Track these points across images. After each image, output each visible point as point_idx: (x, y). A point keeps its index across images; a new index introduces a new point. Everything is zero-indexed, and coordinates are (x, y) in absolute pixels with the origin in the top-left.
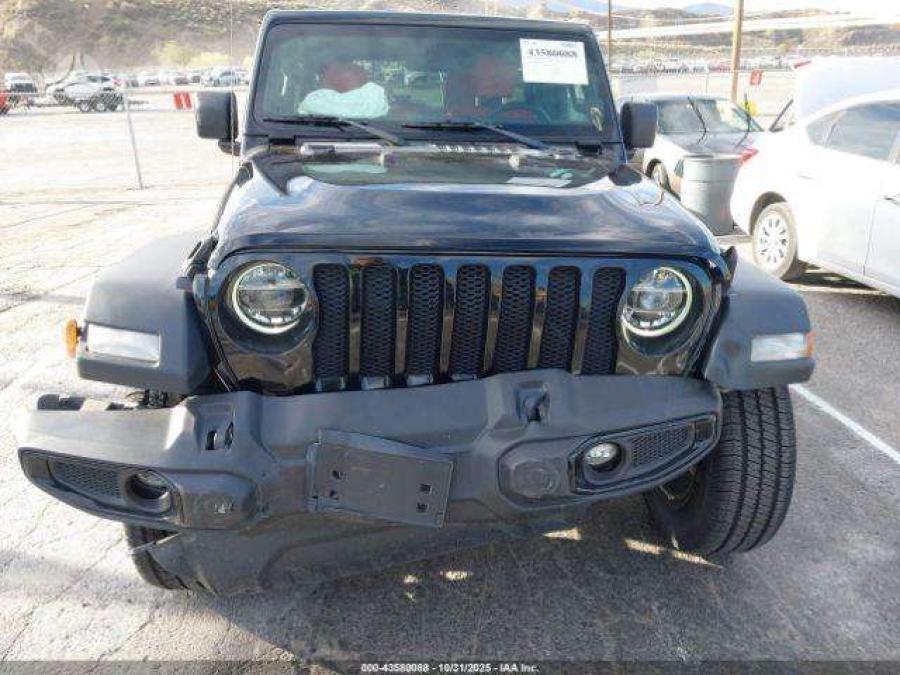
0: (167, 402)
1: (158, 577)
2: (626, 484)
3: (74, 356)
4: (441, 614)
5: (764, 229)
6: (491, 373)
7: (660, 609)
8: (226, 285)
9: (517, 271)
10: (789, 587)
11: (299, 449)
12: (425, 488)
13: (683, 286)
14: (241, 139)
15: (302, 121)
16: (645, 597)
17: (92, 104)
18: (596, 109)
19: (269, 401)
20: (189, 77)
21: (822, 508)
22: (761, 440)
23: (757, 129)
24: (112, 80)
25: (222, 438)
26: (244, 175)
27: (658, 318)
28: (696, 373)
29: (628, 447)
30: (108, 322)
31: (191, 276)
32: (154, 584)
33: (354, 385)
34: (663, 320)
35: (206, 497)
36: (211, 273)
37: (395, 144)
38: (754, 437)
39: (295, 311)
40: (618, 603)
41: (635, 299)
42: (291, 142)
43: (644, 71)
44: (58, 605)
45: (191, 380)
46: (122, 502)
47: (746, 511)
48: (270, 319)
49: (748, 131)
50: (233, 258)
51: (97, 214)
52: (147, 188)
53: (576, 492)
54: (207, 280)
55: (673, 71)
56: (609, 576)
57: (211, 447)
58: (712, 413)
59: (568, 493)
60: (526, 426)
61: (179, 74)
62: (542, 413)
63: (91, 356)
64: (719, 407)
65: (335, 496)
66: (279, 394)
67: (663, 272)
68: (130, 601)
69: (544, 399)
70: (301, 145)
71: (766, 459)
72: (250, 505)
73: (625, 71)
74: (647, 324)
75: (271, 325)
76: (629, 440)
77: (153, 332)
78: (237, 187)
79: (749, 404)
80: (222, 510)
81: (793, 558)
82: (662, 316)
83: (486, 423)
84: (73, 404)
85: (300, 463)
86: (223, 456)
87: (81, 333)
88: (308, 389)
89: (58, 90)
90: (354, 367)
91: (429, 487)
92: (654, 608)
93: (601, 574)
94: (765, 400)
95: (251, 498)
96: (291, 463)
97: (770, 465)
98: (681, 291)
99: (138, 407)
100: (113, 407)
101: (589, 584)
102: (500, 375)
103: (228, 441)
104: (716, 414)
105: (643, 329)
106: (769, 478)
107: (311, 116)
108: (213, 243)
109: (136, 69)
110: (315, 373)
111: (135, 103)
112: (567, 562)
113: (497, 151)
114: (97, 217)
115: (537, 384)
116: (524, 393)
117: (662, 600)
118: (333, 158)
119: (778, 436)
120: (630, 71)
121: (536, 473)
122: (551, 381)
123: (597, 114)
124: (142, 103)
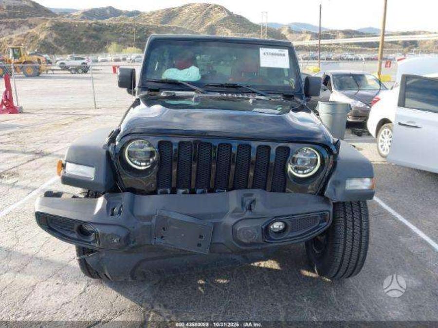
0: (96, 196)
1: (89, 272)
2: (288, 240)
3: (60, 175)
4: (209, 296)
5: (382, 135)
6: (232, 189)
7: (307, 300)
8: (123, 148)
9: (244, 146)
10: (368, 295)
11: (149, 218)
12: (201, 237)
13: (317, 156)
14: (136, 89)
15: (163, 82)
16: (301, 295)
17: (76, 70)
18: (293, 80)
19: (138, 197)
20: (121, 58)
21: (390, 262)
22: (353, 226)
23: (385, 88)
24: (86, 59)
25: (117, 211)
26: (136, 103)
27: (306, 169)
28: (321, 193)
29: (289, 223)
30: (74, 162)
31: (109, 144)
32: (87, 275)
33: (174, 192)
34: (308, 171)
35: (109, 235)
36: (117, 143)
37: (202, 93)
38: (349, 224)
39: (151, 160)
40: (289, 297)
41: (295, 161)
42: (158, 90)
43: (337, 59)
44: (47, 283)
45: (106, 186)
46: (75, 236)
47: (346, 257)
48: (140, 163)
49: (380, 89)
50: (126, 137)
51: (75, 120)
52: (98, 108)
53: (265, 242)
54: (115, 146)
55: (351, 60)
56: (287, 286)
57: (112, 214)
58: (328, 211)
59: (261, 242)
60: (245, 213)
61: (117, 56)
62: (252, 208)
63: (66, 175)
64: (331, 209)
65: (163, 238)
66: (143, 194)
67: (308, 150)
68: (77, 283)
69: (254, 201)
70: (162, 92)
71: (355, 234)
72: (127, 239)
73: (327, 59)
74: (301, 172)
75: (140, 166)
76: (290, 220)
77: (92, 166)
78: (132, 108)
79: (348, 209)
80: (115, 241)
81: (373, 283)
82: (308, 169)
83: (228, 211)
84: (58, 195)
85: (149, 223)
86: (117, 218)
87: (64, 166)
88: (155, 193)
89: (62, 63)
90: (174, 184)
91: (203, 236)
92: (305, 300)
93: (283, 285)
94: (356, 208)
95: (128, 237)
96: (146, 223)
97: (357, 237)
98: (315, 158)
99: (85, 197)
100: (74, 197)
101: (277, 288)
102: (235, 191)
103: (120, 212)
104: (329, 211)
105: (299, 174)
106: (357, 243)
107: (166, 80)
108: (118, 131)
109: (98, 55)
110: (158, 186)
111: (95, 70)
112: (268, 278)
113: (246, 96)
114: (75, 121)
115: (251, 195)
116: (245, 199)
117: (309, 297)
118: (175, 98)
119: (361, 224)
120: (330, 59)
121: (248, 232)
122: (257, 194)
123: (293, 81)
124: (99, 70)
